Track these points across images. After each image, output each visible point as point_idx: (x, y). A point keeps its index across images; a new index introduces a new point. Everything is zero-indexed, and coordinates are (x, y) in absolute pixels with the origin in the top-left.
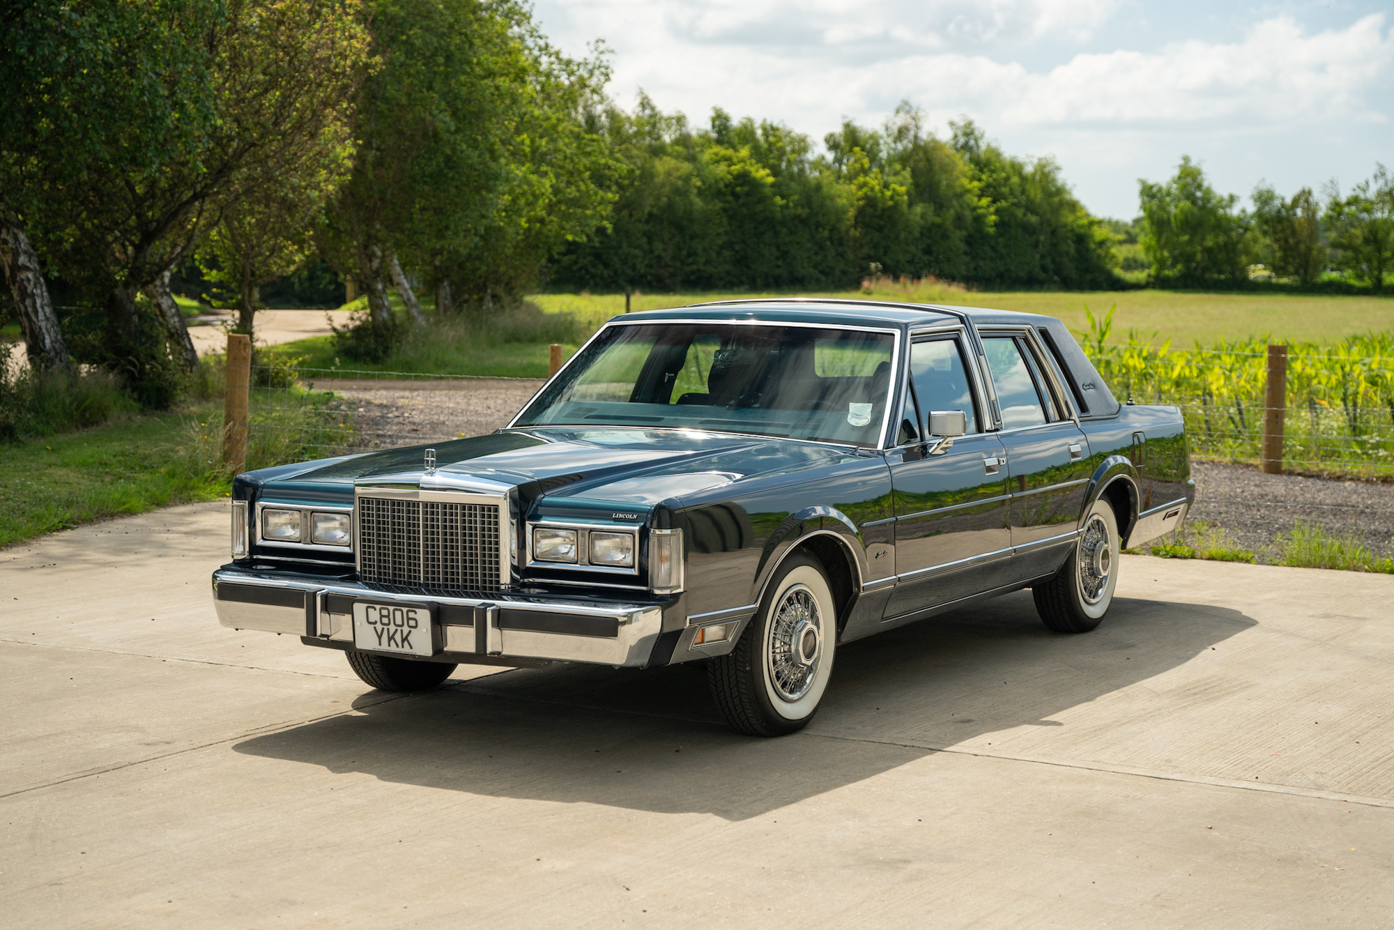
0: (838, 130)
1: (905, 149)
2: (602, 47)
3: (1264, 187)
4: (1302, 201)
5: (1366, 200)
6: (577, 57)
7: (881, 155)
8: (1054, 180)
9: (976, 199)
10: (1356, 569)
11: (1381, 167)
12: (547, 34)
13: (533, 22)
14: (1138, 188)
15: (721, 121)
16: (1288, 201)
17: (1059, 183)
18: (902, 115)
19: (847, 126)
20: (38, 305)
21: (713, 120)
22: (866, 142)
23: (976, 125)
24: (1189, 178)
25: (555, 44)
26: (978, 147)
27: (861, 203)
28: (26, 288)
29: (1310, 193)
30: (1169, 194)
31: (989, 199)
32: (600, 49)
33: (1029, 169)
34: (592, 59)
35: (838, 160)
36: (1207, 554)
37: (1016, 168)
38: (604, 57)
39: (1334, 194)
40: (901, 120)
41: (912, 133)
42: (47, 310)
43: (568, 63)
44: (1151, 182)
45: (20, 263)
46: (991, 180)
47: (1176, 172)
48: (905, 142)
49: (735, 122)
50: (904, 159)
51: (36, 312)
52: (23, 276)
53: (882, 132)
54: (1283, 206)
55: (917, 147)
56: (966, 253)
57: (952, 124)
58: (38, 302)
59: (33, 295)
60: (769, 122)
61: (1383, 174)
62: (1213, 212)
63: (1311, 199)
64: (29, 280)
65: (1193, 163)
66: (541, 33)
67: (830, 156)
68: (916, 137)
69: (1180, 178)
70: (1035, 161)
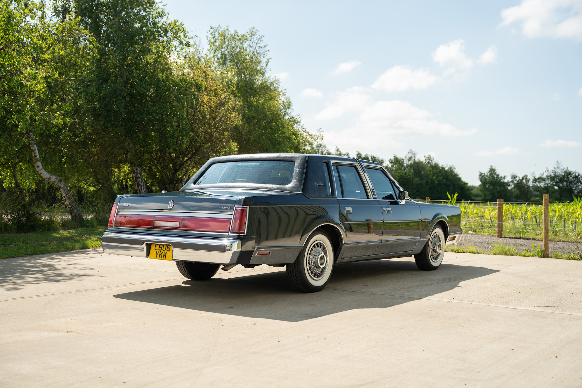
0: (392, 158)
1: (411, 163)
2: (321, 130)
3: (514, 174)
4: (525, 178)
5: (543, 178)
6: (314, 134)
7: (404, 165)
8: (454, 172)
9: (432, 177)
10: (513, 255)
11: (547, 168)
12: (305, 128)
13: (301, 124)
14: (479, 174)
15: (359, 155)
16: (521, 178)
17: (456, 173)
18: (410, 153)
19: (395, 157)
20: (142, 188)
21: (357, 155)
22: (400, 161)
23: (432, 156)
24: (492, 171)
25: (307, 130)
26: (432, 163)
27: (400, 177)
28: (139, 183)
29: (527, 176)
30: (487, 176)
31: (436, 177)
32: (320, 131)
33: (446, 169)
34: (318, 134)
35: (392, 166)
36: (468, 252)
37: (443, 168)
38: (321, 133)
39: (534, 176)
40: (410, 155)
41: (413, 159)
42: (145, 189)
43: (311, 135)
44: (482, 172)
45: (138, 176)
46: (435, 172)
47: (489, 170)
48: (411, 161)
49: (363, 156)
50: (411, 166)
51: (142, 190)
52: (139, 180)
53: (404, 158)
54: (519, 179)
55: (414, 162)
56: (429, 192)
57: (425, 156)
58: (142, 187)
59: (141, 185)
60: (373, 156)
61: (548, 171)
62: (500, 180)
63: (527, 178)
64: (140, 181)
65: (493, 168)
66: (304, 127)
67: (390, 165)
68: (414, 160)
69: (490, 171)
70: (448, 166)
